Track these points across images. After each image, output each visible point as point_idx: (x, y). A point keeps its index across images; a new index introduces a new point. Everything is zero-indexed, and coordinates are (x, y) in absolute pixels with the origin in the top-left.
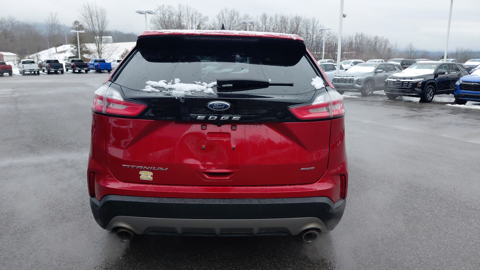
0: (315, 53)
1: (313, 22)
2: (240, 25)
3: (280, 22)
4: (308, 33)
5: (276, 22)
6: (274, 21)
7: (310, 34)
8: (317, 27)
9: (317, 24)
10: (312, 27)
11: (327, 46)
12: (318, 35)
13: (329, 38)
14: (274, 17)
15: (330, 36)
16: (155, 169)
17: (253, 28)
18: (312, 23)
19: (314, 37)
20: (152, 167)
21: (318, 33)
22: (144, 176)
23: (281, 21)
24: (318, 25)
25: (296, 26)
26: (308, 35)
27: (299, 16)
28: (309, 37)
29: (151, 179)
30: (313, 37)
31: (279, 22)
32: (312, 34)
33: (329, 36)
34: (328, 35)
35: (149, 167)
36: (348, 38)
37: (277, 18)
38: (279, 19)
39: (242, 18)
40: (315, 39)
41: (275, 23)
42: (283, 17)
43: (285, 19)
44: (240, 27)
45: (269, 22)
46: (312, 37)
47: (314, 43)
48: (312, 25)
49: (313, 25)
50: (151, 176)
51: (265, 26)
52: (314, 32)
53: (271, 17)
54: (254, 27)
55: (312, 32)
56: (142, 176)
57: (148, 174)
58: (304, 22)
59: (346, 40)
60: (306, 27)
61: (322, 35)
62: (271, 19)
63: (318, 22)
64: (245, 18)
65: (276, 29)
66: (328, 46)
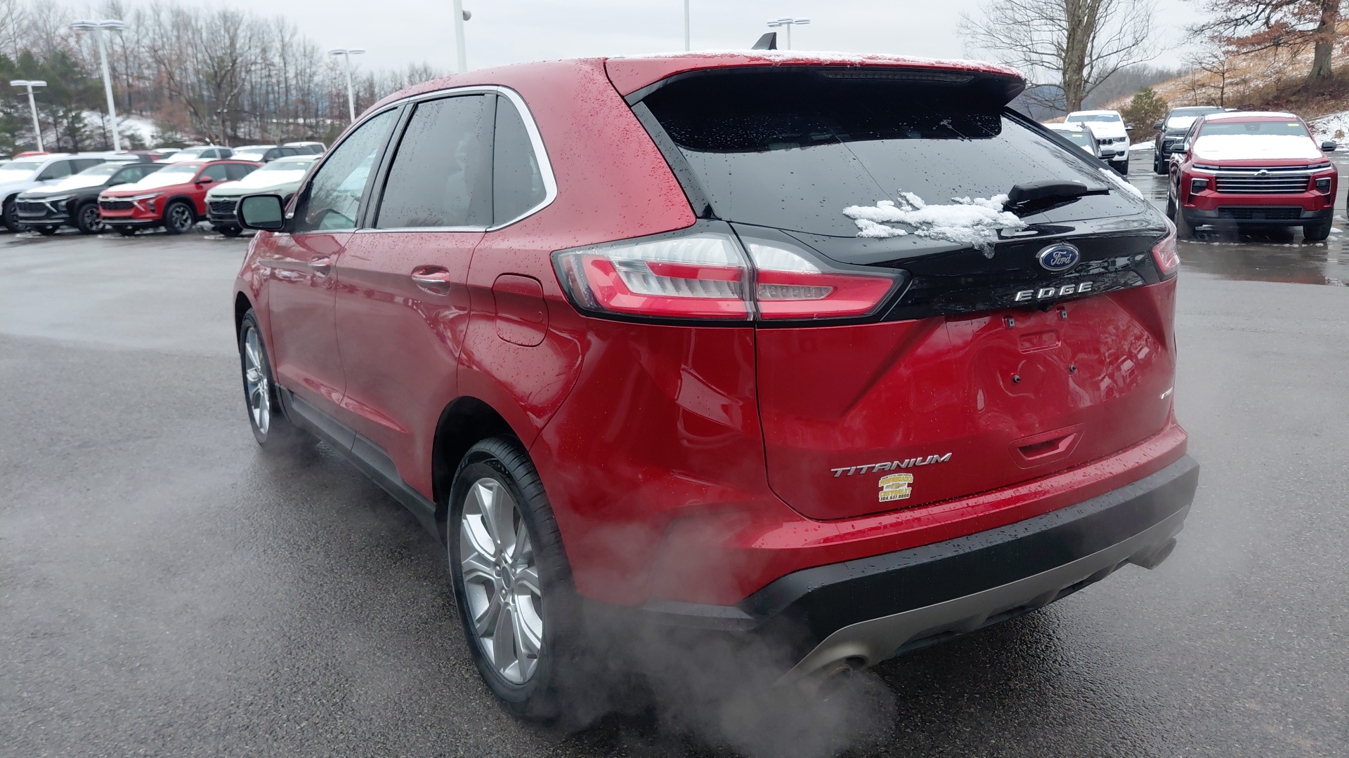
0: (301, 121)
1: (281, 31)
2: (24, 35)
3: (173, 26)
4: (269, 65)
5: (157, 28)
6: (149, 22)
7: (274, 66)
8: (295, 47)
9: (293, 35)
10: (278, 44)
11: (335, 102)
12: (299, 68)
13: (335, 79)
14: (149, 12)
15: (338, 72)
16: (922, 462)
17: (80, 46)
18: (276, 32)
19: (291, 74)
20: (913, 460)
21: (300, 62)
22: (890, 489)
23: (175, 26)
24: (296, 39)
25: (227, 42)
26: (271, 68)
27: (232, 9)
28: (273, 73)
29: (905, 495)
30: (285, 73)
31: (169, 28)
32: (282, 65)
33: (333, 72)
34: (332, 69)
35: (907, 461)
36: (389, 79)
37: (159, 16)
38: (166, 18)
39: (28, 10)
40: (294, 82)
41: (154, 31)
42: (178, 14)
43: (189, 18)
44: (24, 42)
45: (134, 27)
46: (284, 76)
47: (294, 92)
48: (276, 39)
49: (280, 38)
50: (909, 485)
51: (121, 37)
52: (289, 59)
53: (138, 10)
54: (82, 42)
55: (282, 61)
56: (885, 490)
57: (900, 482)
58: (250, 27)
59: (385, 83)
60: (259, 44)
61: (314, 69)
62: (139, 17)
63: (295, 29)
64: (42, 11)
65: (159, 49)
66: (337, 100)
